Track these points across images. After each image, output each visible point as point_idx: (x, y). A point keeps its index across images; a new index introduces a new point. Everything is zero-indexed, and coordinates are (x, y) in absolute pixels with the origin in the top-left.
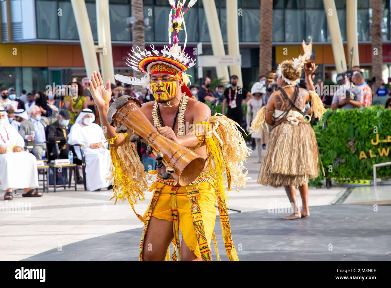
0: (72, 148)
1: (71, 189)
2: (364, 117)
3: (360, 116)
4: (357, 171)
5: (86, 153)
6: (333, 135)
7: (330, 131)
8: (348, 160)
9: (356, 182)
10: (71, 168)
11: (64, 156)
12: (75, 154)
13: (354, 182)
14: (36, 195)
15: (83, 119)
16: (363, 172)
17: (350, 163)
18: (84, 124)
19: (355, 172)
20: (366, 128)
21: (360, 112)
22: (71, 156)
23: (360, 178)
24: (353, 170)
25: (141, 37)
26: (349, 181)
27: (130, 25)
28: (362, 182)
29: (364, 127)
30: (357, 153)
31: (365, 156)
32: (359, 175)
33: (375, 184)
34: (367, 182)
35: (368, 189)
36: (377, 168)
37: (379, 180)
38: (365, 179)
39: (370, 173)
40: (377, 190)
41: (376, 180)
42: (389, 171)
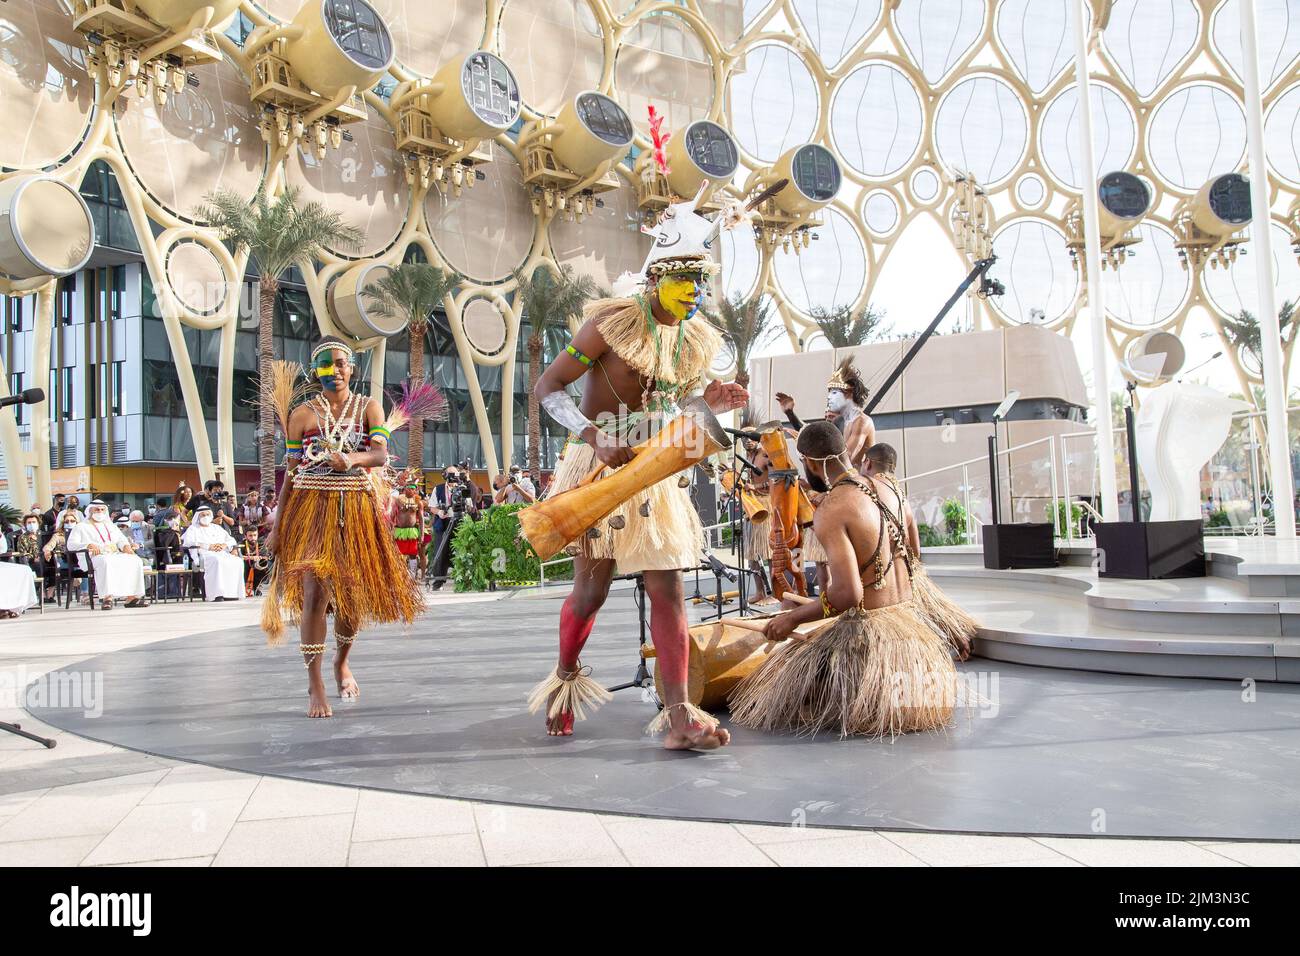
0: (186, 551)
1: (186, 600)
4: (523, 571)
5: (204, 556)
6: (497, 532)
7: (493, 528)
8: (513, 560)
9: (523, 584)
10: (185, 576)
11: (178, 561)
12: (191, 560)
13: (520, 584)
14: (142, 605)
15: (199, 519)
16: (529, 572)
17: (516, 562)
18: (202, 525)
19: (521, 573)
22: (186, 561)
23: (527, 579)
24: (519, 571)
25: (271, 453)
26: (514, 583)
27: (257, 439)
28: (528, 583)
30: (524, 551)
31: (531, 554)
32: (525, 576)
33: (542, 585)
34: (535, 583)
35: (535, 590)
36: (544, 567)
37: (547, 580)
38: (532, 579)
39: (538, 573)
40: (544, 591)
41: (544, 580)
42: (557, 570)
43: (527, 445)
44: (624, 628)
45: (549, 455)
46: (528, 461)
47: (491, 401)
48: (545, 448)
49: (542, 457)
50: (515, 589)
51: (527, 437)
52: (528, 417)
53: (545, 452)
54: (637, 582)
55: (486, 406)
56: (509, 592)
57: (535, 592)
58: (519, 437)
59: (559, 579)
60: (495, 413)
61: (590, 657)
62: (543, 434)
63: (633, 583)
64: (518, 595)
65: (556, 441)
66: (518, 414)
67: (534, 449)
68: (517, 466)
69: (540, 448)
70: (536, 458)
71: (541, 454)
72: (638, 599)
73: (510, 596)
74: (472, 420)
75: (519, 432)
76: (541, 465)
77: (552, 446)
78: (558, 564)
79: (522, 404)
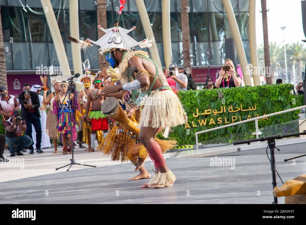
2: (186, 96)
3: (183, 96)
4: (183, 138)
8: (176, 130)
13: (182, 147)
16: (188, 139)
17: (178, 132)
19: (182, 139)
20: (189, 105)
21: (183, 93)
23: (186, 144)
24: (180, 138)
26: (178, 147)
28: (187, 146)
29: (187, 104)
31: (189, 126)
32: (185, 141)
33: (197, 147)
34: (192, 146)
35: (192, 151)
36: (198, 135)
37: (200, 144)
38: (190, 144)
39: (194, 139)
40: (199, 152)
41: (198, 144)
42: (207, 137)
43: (181, 49)
44: (258, 177)
45: (197, 56)
46: (182, 61)
47: (154, 19)
48: (194, 51)
49: (192, 57)
50: (178, 151)
51: (181, 44)
52: (181, 29)
53: (194, 54)
54: (269, 143)
55: (151, 23)
56: (175, 153)
57: (192, 153)
58: (176, 44)
59: (209, 143)
60: (157, 28)
61: (235, 197)
62: (192, 41)
63: (265, 144)
64: (181, 155)
65: (202, 46)
66: (174, 27)
67: (186, 52)
68: (173, 66)
69: (191, 51)
70: (188, 58)
71: (191, 55)
72: (270, 156)
73: (176, 156)
74: (141, 33)
75: (175, 40)
76: (192, 63)
77: (199, 49)
78: (208, 132)
79: (177, 20)
